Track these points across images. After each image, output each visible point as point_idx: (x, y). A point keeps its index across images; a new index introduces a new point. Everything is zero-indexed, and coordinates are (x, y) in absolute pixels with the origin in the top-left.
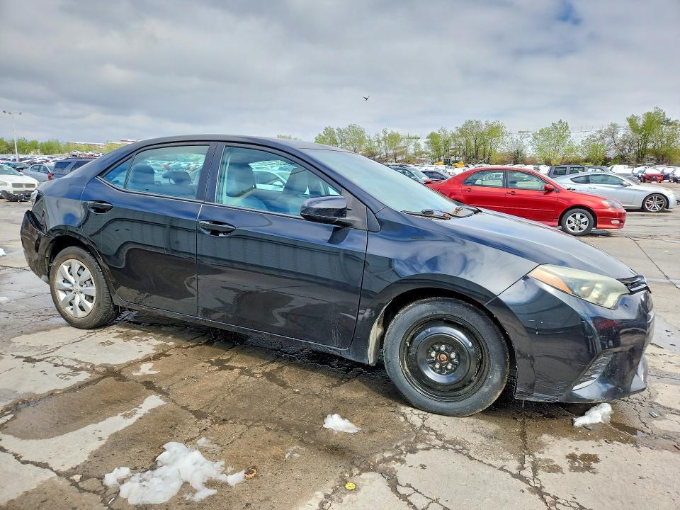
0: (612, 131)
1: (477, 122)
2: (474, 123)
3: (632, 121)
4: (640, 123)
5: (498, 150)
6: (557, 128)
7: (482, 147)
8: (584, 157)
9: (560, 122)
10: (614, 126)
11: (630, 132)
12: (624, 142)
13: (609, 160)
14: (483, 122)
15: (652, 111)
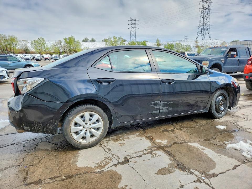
0: (60, 42)
1: (4, 35)
2: (2, 35)
3: (65, 39)
4: (68, 40)
5: (17, 48)
6: (40, 40)
7: (8, 46)
8: (52, 51)
9: (41, 38)
10: (60, 41)
11: (65, 43)
12: (65, 47)
13: (61, 53)
14: (7, 35)
15: (70, 36)
